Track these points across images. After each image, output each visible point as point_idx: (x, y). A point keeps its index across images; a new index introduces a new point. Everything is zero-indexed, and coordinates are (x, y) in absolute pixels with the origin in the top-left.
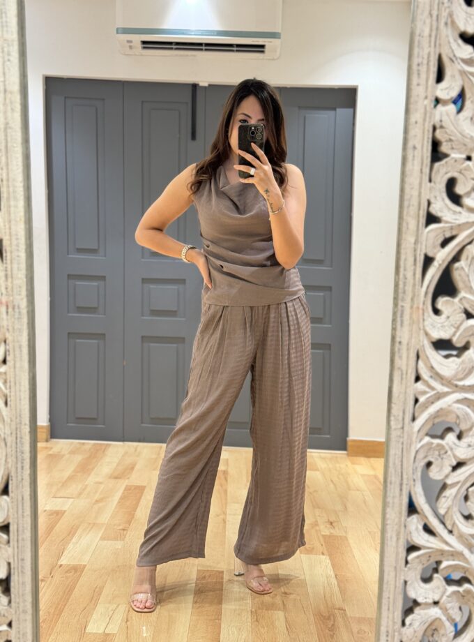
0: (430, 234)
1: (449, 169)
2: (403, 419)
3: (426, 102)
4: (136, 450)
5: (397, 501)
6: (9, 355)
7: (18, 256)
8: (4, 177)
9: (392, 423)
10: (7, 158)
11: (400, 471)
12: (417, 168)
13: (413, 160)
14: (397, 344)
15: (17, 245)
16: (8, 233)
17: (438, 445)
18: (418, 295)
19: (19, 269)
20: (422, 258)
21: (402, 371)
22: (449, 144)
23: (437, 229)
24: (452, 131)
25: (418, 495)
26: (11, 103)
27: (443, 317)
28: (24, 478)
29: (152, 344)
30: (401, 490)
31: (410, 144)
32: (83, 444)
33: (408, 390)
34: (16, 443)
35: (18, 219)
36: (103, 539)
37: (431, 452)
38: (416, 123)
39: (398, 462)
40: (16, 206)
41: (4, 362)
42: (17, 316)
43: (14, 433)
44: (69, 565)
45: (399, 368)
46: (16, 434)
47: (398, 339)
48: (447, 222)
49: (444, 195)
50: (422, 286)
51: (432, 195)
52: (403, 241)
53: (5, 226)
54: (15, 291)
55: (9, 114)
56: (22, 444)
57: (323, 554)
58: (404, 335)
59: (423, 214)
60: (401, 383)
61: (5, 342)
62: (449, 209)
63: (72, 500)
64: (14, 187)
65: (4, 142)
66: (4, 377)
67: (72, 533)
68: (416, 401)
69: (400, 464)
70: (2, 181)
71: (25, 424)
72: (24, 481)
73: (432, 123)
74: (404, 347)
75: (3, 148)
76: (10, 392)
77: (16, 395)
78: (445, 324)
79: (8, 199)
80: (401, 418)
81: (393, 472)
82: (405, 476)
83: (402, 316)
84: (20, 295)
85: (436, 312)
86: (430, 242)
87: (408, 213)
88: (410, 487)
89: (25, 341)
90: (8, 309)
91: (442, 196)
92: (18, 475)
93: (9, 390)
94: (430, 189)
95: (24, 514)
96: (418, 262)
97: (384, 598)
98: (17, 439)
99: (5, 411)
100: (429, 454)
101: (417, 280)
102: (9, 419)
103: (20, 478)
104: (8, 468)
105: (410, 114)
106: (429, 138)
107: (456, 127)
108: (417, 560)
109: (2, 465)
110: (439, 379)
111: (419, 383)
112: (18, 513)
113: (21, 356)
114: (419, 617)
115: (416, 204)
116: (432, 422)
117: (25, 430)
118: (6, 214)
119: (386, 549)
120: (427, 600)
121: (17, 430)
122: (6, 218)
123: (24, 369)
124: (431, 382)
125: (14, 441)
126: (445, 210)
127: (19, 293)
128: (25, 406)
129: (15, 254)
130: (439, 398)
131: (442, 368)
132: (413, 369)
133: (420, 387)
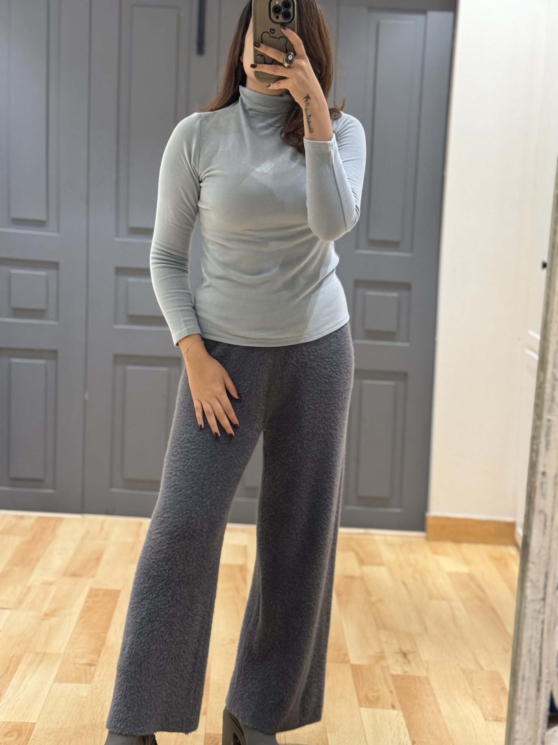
2: (545, 586)
4: (102, 529)
5: (531, 705)
11: (538, 662)
14: (539, 476)
21: (545, 515)
29: (130, 368)
30: (539, 690)
32: (22, 517)
36: (59, 680)
39: (535, 650)
44: (9, 722)
45: (541, 512)
47: (540, 469)
52: (551, 325)
57: (393, 707)
58: (549, 462)
60: (544, 533)
63: (8, 612)
67: (11, 668)
69: (538, 651)
74: (550, 481)
80: (541, 585)
81: (527, 663)
82: (545, 670)
83: (547, 435)
88: (552, 686)
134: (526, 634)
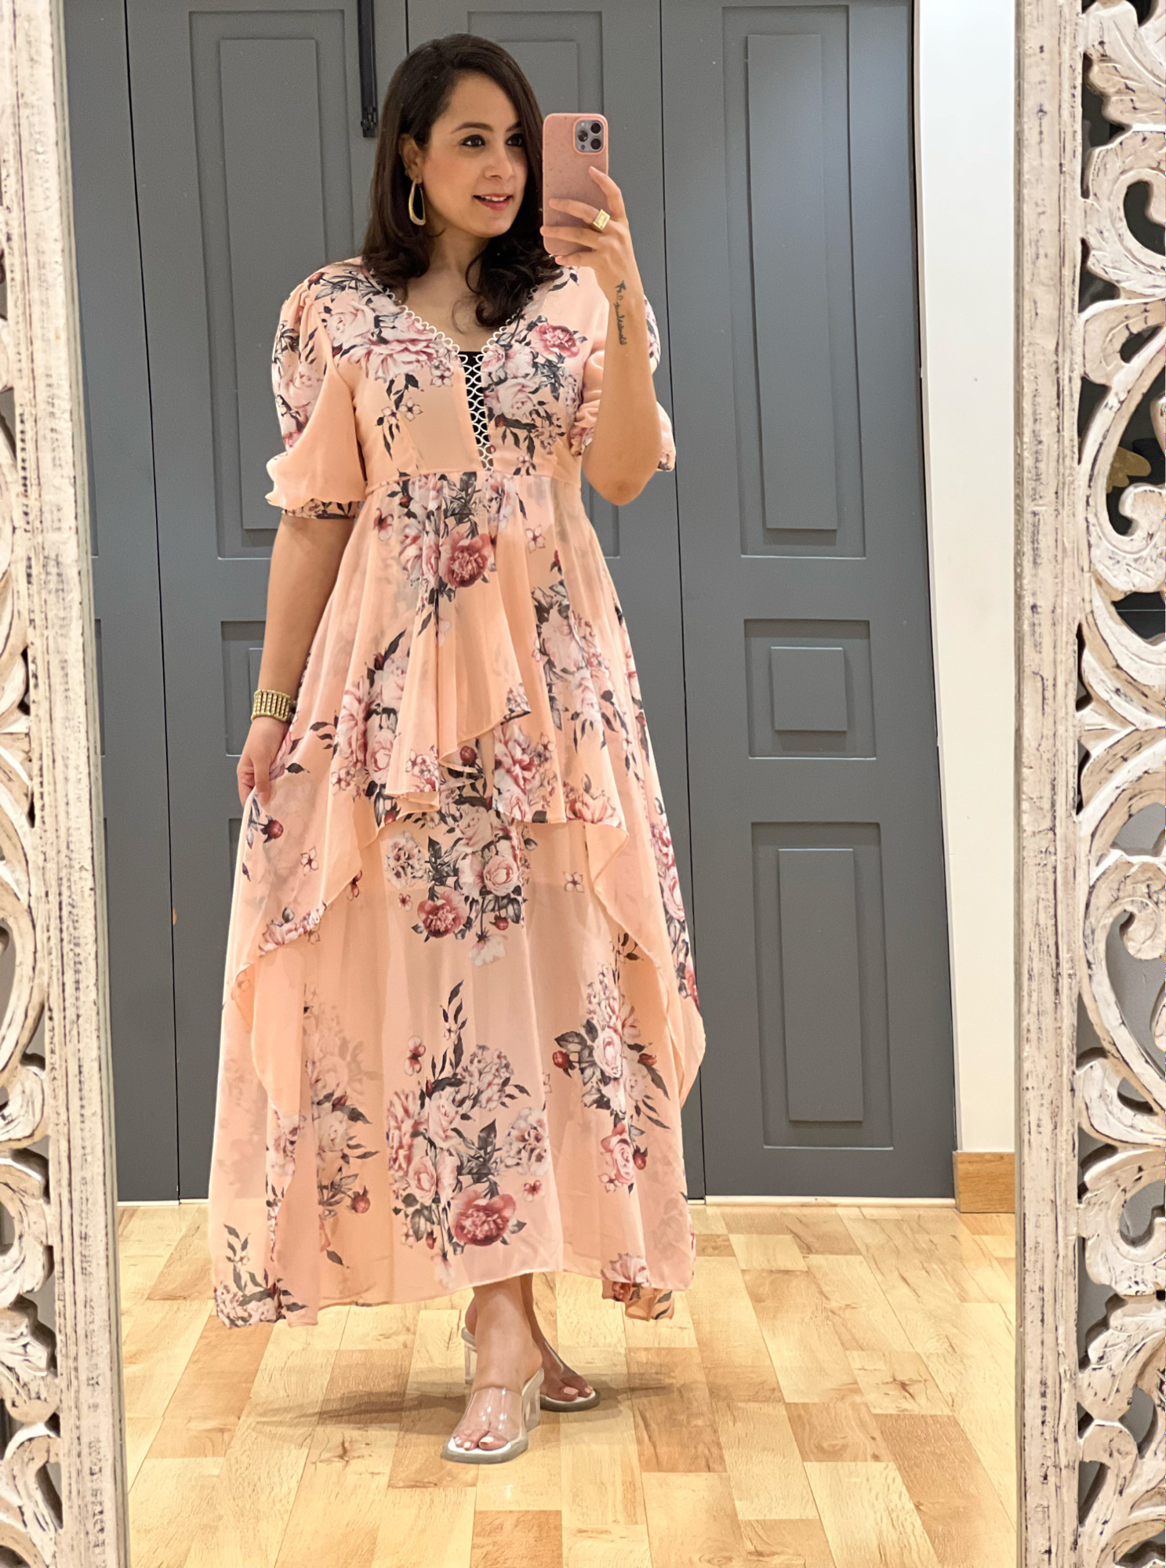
0: (1090, 327)
1: (1127, 161)
2: (1053, 805)
5: (1047, 1022)
6: (36, 686)
7: (52, 430)
8: (16, 233)
9: (1025, 818)
10: (21, 181)
11: (1052, 942)
12: (1050, 162)
13: (1041, 141)
14: (1027, 612)
15: (53, 405)
16: (26, 372)
17: (1145, 867)
18: (1072, 482)
19: (56, 463)
20: (1077, 385)
21: (1042, 680)
22: (1127, 98)
23: (1106, 310)
24: (1130, 68)
25: (1101, 1004)
26: (29, 43)
27: (1139, 535)
28: (81, 1012)
30: (1057, 991)
31: (1030, 105)
33: (1061, 730)
34: (60, 918)
35: (52, 336)
37: (1129, 887)
38: (1042, 49)
39: (1046, 920)
40: (45, 303)
41: (24, 707)
42: (52, 586)
43: (54, 891)
45: (1037, 674)
46: (60, 894)
47: (1028, 600)
48: (1133, 294)
49: (1123, 225)
50: (1079, 461)
51: (1090, 228)
52: (1025, 349)
53: (19, 354)
54: (47, 516)
55: (24, 71)
56: (75, 922)
57: (876, 1458)
58: (1041, 586)
59: (1072, 273)
60: (1042, 711)
61: (24, 655)
62: (1137, 260)
64: (40, 252)
65: (12, 141)
66: (25, 745)
68: (1085, 758)
69: (1050, 922)
70: (9, 239)
71: (82, 868)
72: (81, 1019)
73: (1081, 50)
74: (1044, 619)
75: (9, 154)
76: (41, 783)
77: (55, 791)
78: (1144, 554)
79: (25, 285)
80: (1047, 806)
81: (1035, 947)
82: (1064, 955)
83: (1034, 541)
84: (59, 529)
85: (1122, 525)
86: (1094, 344)
87: (1033, 274)
88: (1079, 982)
89: (77, 651)
90: (29, 567)
91: (1116, 230)
92: (67, 1004)
93: (37, 780)
94: (1086, 212)
95: (83, 1112)
96: (1067, 399)
97: (1028, 1290)
98: (61, 909)
99: (28, 837)
100: (1121, 894)
101: (1067, 442)
102: (42, 857)
103: (71, 1013)
104: (41, 986)
105: (1027, 28)
106: (1075, 87)
107: (1140, 56)
108: (1109, 1181)
109: (25, 980)
110: (1135, 695)
111: (1087, 710)
112: (68, 1109)
113: (67, 690)
114: (1123, 1336)
115: (1053, 251)
116: (1126, 809)
117: (83, 883)
118: (21, 326)
119: (1026, 1158)
120: (1141, 1288)
121: (60, 885)
122: (22, 335)
123: (75, 723)
124: (1119, 705)
125: (55, 913)
126: (1128, 265)
127: (56, 525)
128: (80, 820)
129: (45, 424)
130: (1140, 746)
131: (1143, 668)
132: (1070, 674)
133: (1088, 721)
134: (1028, 896)
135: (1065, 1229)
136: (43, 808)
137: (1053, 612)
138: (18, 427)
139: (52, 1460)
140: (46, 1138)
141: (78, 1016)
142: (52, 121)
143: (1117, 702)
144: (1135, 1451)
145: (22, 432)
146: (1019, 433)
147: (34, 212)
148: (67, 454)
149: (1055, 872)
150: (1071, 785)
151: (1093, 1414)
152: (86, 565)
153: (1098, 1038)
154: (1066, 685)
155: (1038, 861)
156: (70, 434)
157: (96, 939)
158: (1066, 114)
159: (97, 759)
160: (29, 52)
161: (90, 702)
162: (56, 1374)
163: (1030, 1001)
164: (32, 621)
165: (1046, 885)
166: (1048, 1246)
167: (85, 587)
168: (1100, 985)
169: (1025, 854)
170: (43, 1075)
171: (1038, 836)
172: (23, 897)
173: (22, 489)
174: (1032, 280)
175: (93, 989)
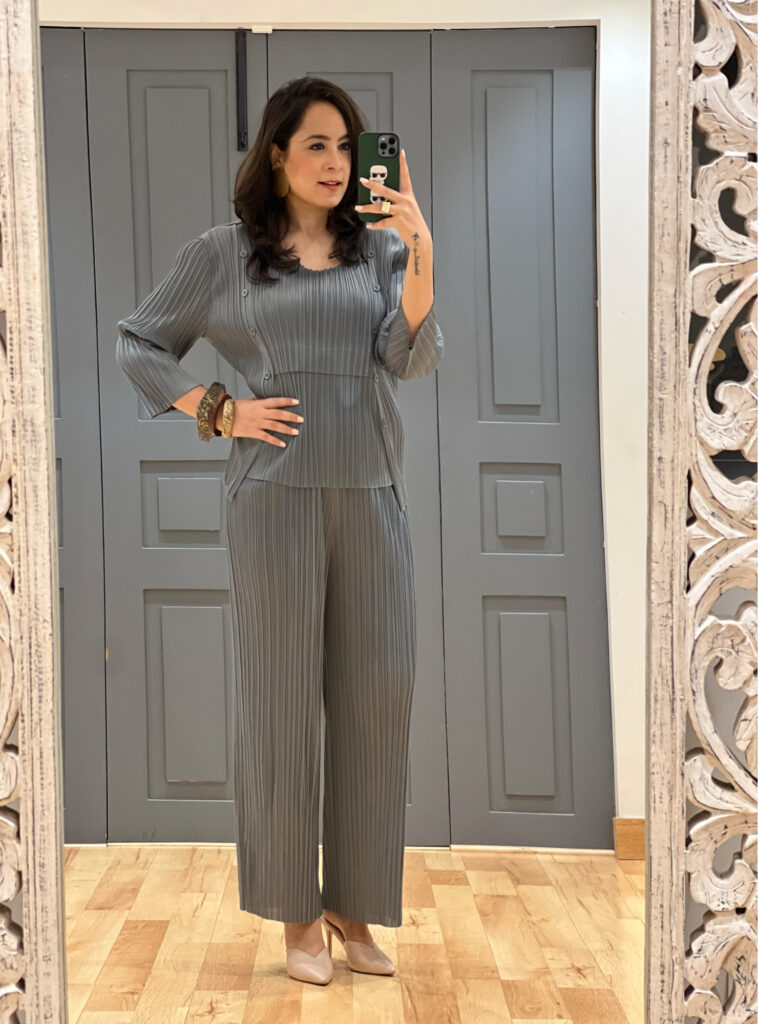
0: (696, 280)
1: (721, 175)
2: (671, 586)
3: (680, 71)
5: (667, 730)
6: (17, 502)
7: (30, 338)
8: (9, 212)
9: (653, 596)
10: (13, 179)
11: (670, 678)
12: (672, 175)
13: (666, 162)
14: (656, 462)
15: (31, 322)
16: (14, 300)
17: (730, 627)
18: (685, 380)
19: (32, 359)
20: (689, 317)
21: (665, 506)
22: (721, 135)
23: (708, 270)
24: (723, 116)
25: (701, 717)
26: (19, 91)
27: (727, 414)
28: (42, 717)
29: (167, 608)
30: (673, 710)
31: (659, 139)
33: (677, 539)
34: (30, 654)
35: (31, 278)
37: (719, 642)
38: (667, 104)
39: (666, 663)
40: (27, 256)
41: (9, 516)
42: (29, 438)
43: (26, 635)
45: (661, 502)
46: (30, 638)
47: (656, 454)
48: (724, 260)
49: (718, 216)
50: (690, 366)
51: (697, 218)
52: (655, 294)
53: (9, 289)
54: (26, 393)
55: (16, 108)
56: (39, 657)
57: (560, 1017)
58: (665, 445)
59: (685, 246)
60: (665, 527)
61: (10, 482)
62: (727, 238)
64: (24, 224)
65: (7, 153)
66: (9, 541)
68: (692, 556)
69: (669, 664)
70: (4, 216)
71: (45, 621)
72: (43, 723)
73: (692, 104)
74: (667, 466)
75: (6, 161)
76: (19, 566)
77: (28, 570)
78: (730, 426)
79: (15, 244)
80: (667, 587)
81: (659, 680)
82: (678, 686)
83: (661, 417)
84: (33, 402)
85: (717, 407)
86: (699, 292)
87: (660, 246)
88: (687, 704)
89: (43, 480)
90: (14, 426)
91: (714, 219)
92: (34, 711)
93: (17, 563)
94: (694, 207)
95: (43, 782)
96: (682, 326)
97: (653, 906)
98: (30, 647)
99: (10, 600)
100: (715, 646)
101: (682, 354)
102: (18, 613)
103: (36, 717)
104: (16, 700)
105: (657, 90)
106: (687, 128)
107: (730, 108)
108: (705, 835)
109: (7, 696)
110: (725, 517)
111: (694, 526)
112: (33, 780)
113: (37, 506)
114: (714, 937)
115: (673, 232)
116: (718, 590)
117: (44, 631)
118: (11, 271)
119: (652, 819)
120: (726, 906)
121: (30, 632)
122: (11, 277)
123: (42, 527)
124: (714, 522)
125: (27, 651)
126: (721, 241)
127: (31, 399)
128: (44, 590)
129: (26, 334)
130: (727, 550)
131: (729, 499)
132: (683, 502)
133: (694, 533)
134: (655, 646)
135: (677, 867)
136: (20, 581)
137: (673, 461)
138: (8, 336)
139: (21, 1008)
140: (18, 799)
141: (41, 720)
142: (32, 140)
143: (713, 521)
144: (721, 1010)
145: (11, 339)
146: (651, 347)
147: (20, 198)
148: (39, 354)
149: (672, 630)
150: (683, 574)
151: (694, 985)
152: (51, 425)
153: (699, 740)
154: (680, 510)
155: (661, 622)
156: (41, 340)
157: (53, 670)
158: (682, 145)
159: (55, 550)
160: (19, 97)
161: (52, 512)
162: (23, 953)
163: (655, 716)
164: (15, 460)
165: (666, 639)
166: (666, 878)
167: (50, 438)
168: (700, 706)
169: (653, 617)
170: (17, 758)
171: (661, 607)
172: (6, 639)
173: (9, 376)
174: (660, 250)
175: (51, 703)
